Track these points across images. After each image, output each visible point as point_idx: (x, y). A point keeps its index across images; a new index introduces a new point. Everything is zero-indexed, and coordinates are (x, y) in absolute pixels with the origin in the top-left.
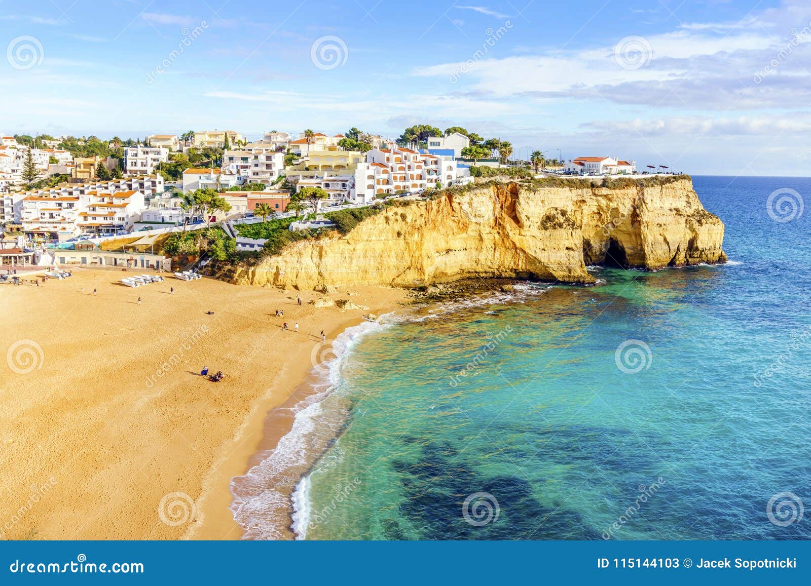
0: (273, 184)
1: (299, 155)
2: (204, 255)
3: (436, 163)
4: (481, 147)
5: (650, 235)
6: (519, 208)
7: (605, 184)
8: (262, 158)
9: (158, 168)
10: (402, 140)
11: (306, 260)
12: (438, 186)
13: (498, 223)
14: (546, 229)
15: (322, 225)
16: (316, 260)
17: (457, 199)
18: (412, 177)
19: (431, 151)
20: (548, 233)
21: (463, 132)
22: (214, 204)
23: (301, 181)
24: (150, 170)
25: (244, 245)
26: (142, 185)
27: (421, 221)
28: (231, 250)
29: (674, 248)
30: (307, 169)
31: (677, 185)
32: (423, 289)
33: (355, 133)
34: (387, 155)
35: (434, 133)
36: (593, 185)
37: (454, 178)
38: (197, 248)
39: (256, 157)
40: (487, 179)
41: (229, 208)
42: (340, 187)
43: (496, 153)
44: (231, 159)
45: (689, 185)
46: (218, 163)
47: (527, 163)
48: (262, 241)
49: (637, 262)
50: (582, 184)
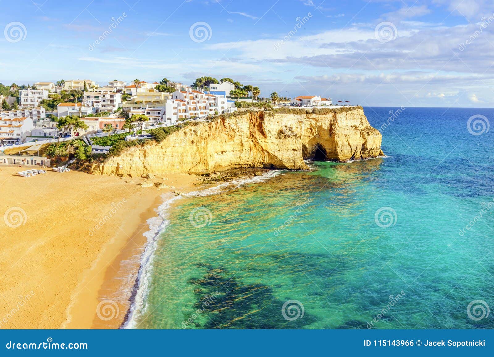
0: (115, 112)
1: (131, 95)
2: (71, 156)
3: (215, 99)
4: (241, 90)
5: (340, 141)
6: (264, 126)
7: (314, 112)
8: (108, 97)
9: (42, 103)
10: (194, 86)
11: (136, 158)
12: (216, 113)
13: (252, 135)
14: (280, 138)
15: (145, 137)
16: (142, 158)
17: (227, 121)
18: (200, 108)
19: (211, 92)
20: (281, 140)
21: (230, 81)
22: (77, 125)
23: (132, 110)
24: (36, 104)
25: (97, 150)
26: (31, 113)
27: (205, 135)
28: (89, 153)
29: (354, 148)
30: (136, 103)
31: (355, 112)
32: (208, 175)
33: (165, 81)
34: (185, 94)
35: (213, 82)
36: (307, 113)
37: (226, 108)
38: (67, 152)
39: (104, 96)
40: (245, 109)
41: (87, 127)
42: (156, 114)
43: (250, 94)
44: (88, 97)
45: (362, 112)
46: (80, 100)
47: (269, 100)
48: (108, 148)
49: (334, 157)
50: (301, 111)
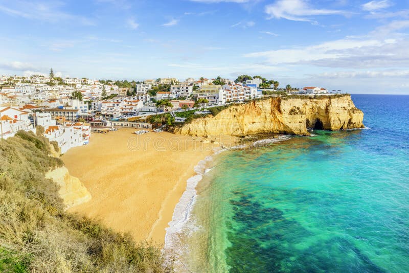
0: (189, 97)
1: (198, 87)
2: (164, 123)
3: (249, 89)
4: (267, 83)
5: (333, 117)
6: (281, 107)
7: (315, 97)
8: (185, 88)
9: (148, 92)
10: (237, 81)
11: (200, 125)
12: (250, 98)
13: (272, 112)
14: (291, 114)
15: (206, 112)
16: (204, 125)
17: (257, 103)
18: (240, 95)
19: (247, 85)
20: (292, 116)
21: (260, 78)
22: (167, 105)
23: (199, 96)
24: (145, 92)
25: (178, 120)
26: (142, 98)
27: (243, 111)
28: (173, 122)
29: (342, 122)
30: (201, 92)
31: (345, 98)
32: (243, 137)
33: (219, 78)
34: (231, 86)
35: (249, 78)
36: (310, 98)
37: (256, 95)
38: (161, 121)
39: (183, 88)
40: (269, 96)
41: (172, 106)
42: (213, 99)
43: (272, 86)
44: (174, 88)
45: (349, 98)
46: (169, 90)
47: (285, 90)
48: (184, 118)
49: (327, 128)
50: (306, 97)
